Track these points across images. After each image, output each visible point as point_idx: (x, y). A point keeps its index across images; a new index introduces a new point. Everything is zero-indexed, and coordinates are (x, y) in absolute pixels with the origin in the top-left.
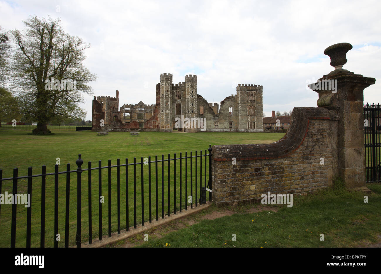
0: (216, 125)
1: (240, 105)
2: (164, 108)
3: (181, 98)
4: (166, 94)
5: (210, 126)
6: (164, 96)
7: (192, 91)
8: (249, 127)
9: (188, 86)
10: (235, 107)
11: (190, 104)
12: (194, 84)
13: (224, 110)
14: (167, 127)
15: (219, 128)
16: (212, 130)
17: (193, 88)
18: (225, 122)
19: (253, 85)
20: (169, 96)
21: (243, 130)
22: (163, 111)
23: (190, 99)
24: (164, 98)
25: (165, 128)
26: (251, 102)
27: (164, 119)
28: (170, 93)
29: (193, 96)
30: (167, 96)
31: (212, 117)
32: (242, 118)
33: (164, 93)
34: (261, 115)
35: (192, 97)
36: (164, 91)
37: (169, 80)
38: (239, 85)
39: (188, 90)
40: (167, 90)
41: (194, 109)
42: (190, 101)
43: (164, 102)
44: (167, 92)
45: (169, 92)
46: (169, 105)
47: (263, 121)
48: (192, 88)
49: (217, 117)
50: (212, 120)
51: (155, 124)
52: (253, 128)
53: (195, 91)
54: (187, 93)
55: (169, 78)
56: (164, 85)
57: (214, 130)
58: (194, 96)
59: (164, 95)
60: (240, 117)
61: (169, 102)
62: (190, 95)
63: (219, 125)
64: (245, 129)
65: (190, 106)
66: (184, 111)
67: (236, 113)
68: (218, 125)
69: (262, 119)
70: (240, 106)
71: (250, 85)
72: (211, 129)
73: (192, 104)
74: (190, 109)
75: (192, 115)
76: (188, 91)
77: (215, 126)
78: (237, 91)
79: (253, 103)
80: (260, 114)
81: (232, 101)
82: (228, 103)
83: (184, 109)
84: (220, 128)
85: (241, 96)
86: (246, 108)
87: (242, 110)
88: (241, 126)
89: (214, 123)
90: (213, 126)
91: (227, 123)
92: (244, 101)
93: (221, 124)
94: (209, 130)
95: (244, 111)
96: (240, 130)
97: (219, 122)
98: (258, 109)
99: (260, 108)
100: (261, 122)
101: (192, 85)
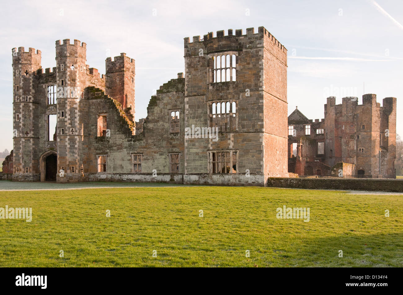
0: (135, 165)
1: (188, 103)
5: (121, 165)
12: (64, 63)
13: (157, 121)
15: (143, 171)
16: (125, 177)
18: (157, 156)
21: (194, 178)
26: (217, 90)
31: (126, 144)
32: (191, 141)
34: (258, 127)
37: (20, 62)
40: (18, 87)
41: (66, 124)
42: (58, 106)
46: (21, 121)
48: (61, 74)
49: (137, 143)
50: (125, 150)
57: (130, 177)
61: (20, 113)
63: (143, 164)
64: (200, 174)
70: (187, 106)
72: (123, 174)
73: (63, 113)
77: (132, 167)
79: (223, 89)
80: (254, 126)
81: (176, 92)
84: (146, 172)
85: (189, 74)
86: (203, 110)
87: (194, 118)
88: (189, 165)
89: (129, 158)
90: (128, 167)
91: (163, 157)
92: (198, 89)
93: (148, 159)
94: (118, 176)
95: (197, 118)
96: (186, 177)
97: (143, 156)
98: (247, 109)
99: (252, 104)
100: (257, 151)
101: (61, 65)
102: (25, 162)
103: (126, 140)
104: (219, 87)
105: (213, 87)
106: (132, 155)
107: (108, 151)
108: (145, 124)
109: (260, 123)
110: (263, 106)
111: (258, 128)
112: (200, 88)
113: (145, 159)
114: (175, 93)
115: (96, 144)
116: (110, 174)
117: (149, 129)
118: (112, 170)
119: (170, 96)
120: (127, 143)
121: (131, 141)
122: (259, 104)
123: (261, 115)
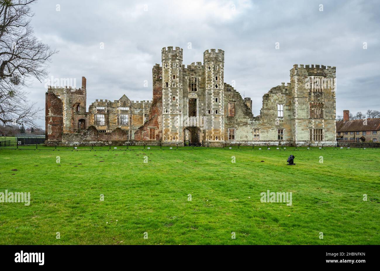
0: (255, 135)
2: (169, 106)
3: (197, 89)
4: (172, 82)
5: (246, 136)
6: (169, 86)
7: (217, 78)
8: (313, 138)
9: (209, 68)
10: (288, 104)
11: (212, 99)
12: (219, 65)
13: (270, 109)
14: (174, 138)
15: (261, 139)
16: (249, 143)
17: (218, 72)
18: (270, 130)
19: (319, 66)
20: (177, 86)
21: (302, 143)
22: (167, 111)
23: (212, 90)
24: (169, 89)
25: (171, 140)
26: (316, 96)
27: (169, 125)
28: (180, 80)
29: (218, 85)
30: (174, 85)
32: (299, 122)
33: (170, 81)
35: (217, 87)
36: (170, 77)
37: (178, 58)
38: (296, 66)
39: (209, 75)
40: (174, 76)
41: (220, 107)
42: (213, 94)
43: (169, 95)
44: (174, 78)
45: (178, 79)
46: (178, 101)
47: (336, 128)
48: (216, 72)
49: (257, 121)
50: (249, 126)
51: (154, 133)
52: (319, 140)
53: (220, 77)
54: (207, 81)
55: (178, 54)
56: (168, 67)
57: (253, 143)
58: (220, 85)
59: (169, 83)
60: (296, 121)
61: (177, 95)
62: (212, 85)
63: (261, 135)
64: (305, 141)
65: (212, 102)
66: (202, 111)
67: (289, 114)
68: (258, 135)
69: (335, 124)
70: (297, 103)
71: (315, 67)
72: (247, 141)
73: (217, 99)
74: (213, 107)
75: (215, 117)
76: (208, 77)
77: (254, 137)
78: (292, 76)
79: (319, 96)
81: (282, 93)
82: (275, 97)
83: (202, 108)
84: (263, 140)
85: (299, 85)
86: (306, 106)
87: (301, 110)
88: (299, 136)
89: (252, 131)
90: (251, 137)
91: (274, 131)
92: (303, 94)
93: (264, 132)
94: (244, 142)
95: (303, 110)
96: (297, 143)
97: (261, 130)
98: (328, 107)
99: (331, 105)
100: (333, 129)
101: (216, 66)
102: (180, 132)
103: (249, 119)
104: (318, 94)
105: (314, 94)
106: (254, 129)
107: (237, 126)
108: (262, 110)
109: (334, 115)
110: (335, 106)
111: (334, 117)
112: (304, 94)
113: (262, 132)
114: (280, 94)
115: (227, 121)
116: (238, 141)
117: (265, 114)
118: (240, 138)
119: (278, 95)
120: (250, 121)
121: (253, 120)
122: (334, 105)
123: (335, 111)
